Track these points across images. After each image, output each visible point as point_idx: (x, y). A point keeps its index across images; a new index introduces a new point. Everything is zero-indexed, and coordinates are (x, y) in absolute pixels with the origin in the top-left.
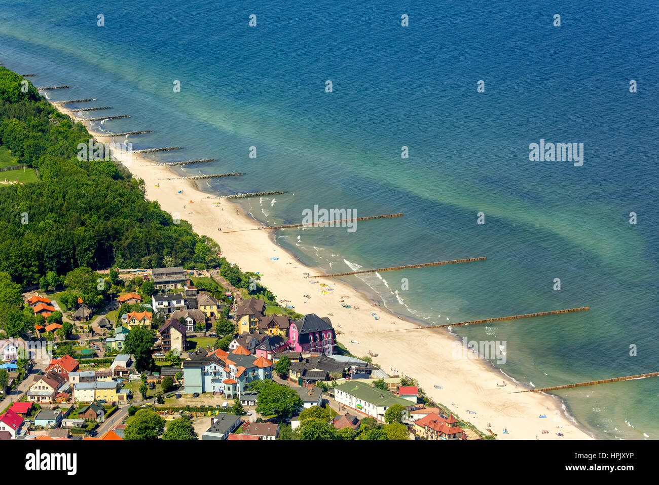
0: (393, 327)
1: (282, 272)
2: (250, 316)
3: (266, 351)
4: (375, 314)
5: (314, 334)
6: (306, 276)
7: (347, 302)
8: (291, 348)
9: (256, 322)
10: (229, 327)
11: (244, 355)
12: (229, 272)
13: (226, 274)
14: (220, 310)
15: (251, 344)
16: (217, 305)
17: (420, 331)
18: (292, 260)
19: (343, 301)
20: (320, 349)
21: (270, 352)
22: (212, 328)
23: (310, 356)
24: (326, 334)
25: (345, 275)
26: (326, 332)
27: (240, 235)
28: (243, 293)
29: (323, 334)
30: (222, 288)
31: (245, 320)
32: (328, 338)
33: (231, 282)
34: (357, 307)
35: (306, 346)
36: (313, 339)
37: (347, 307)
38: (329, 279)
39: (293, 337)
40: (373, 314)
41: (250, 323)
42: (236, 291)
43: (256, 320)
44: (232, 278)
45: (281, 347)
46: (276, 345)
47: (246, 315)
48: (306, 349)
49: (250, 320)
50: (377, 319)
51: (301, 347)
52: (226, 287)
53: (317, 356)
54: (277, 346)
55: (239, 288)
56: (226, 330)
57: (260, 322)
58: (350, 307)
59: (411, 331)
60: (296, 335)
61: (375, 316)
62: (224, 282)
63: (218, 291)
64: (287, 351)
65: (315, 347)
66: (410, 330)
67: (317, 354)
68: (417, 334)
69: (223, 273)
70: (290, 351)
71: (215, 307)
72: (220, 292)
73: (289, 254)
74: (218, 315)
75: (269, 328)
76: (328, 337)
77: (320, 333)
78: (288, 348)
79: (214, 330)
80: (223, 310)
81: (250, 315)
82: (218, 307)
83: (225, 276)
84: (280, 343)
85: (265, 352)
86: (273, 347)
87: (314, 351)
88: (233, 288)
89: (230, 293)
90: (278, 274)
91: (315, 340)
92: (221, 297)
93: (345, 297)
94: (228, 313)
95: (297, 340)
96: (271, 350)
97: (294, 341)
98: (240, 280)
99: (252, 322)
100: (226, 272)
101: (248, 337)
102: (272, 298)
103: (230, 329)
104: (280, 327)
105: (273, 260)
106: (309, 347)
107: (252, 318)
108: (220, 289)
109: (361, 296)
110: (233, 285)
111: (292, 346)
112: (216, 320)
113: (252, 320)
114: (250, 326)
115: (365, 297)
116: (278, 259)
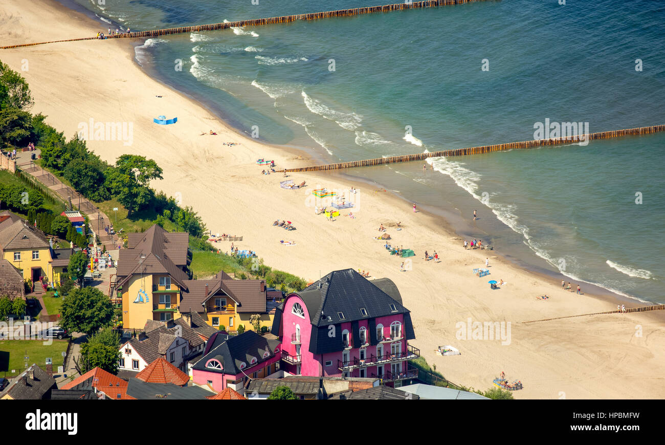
0: (546, 309)
1: (195, 157)
2: (158, 278)
3: (223, 373)
4: (486, 273)
5: (354, 326)
6: (267, 168)
7: (399, 240)
8: (286, 367)
9: (174, 294)
10: (100, 309)
11: (172, 385)
12: (67, 156)
13: (60, 162)
14: (60, 262)
15: (172, 354)
16: (50, 248)
17: (625, 320)
18: (216, 125)
19: (389, 238)
20: (369, 368)
21: (233, 378)
22: (44, 312)
23: (347, 388)
24: (386, 326)
25: (376, 164)
26: (387, 318)
27: (51, 53)
28: (112, 216)
29: (380, 327)
30: (53, 201)
31: (142, 287)
32: (392, 337)
33: (76, 185)
34: (431, 254)
35: (332, 360)
36: (351, 341)
37: (402, 253)
38: (334, 178)
39: (294, 336)
40: (482, 274)
41: (157, 297)
42: (92, 210)
43: (173, 288)
44: (79, 172)
45: (261, 362)
46: (248, 356)
47: (144, 274)
48: (333, 369)
49: (155, 288)
50: (494, 287)
51: (318, 364)
52: (63, 198)
53: (366, 387)
54: (252, 359)
55: (99, 201)
56: (92, 317)
57: (184, 294)
58: (411, 253)
59: (598, 320)
60: (303, 330)
61: (488, 278)
62: (55, 183)
63: (42, 210)
64: (277, 374)
65: (356, 362)
66: (595, 318)
67: (367, 383)
68: (617, 326)
69: (51, 159)
70: (286, 374)
71: (45, 255)
72: (49, 212)
73: (204, 108)
74: (53, 278)
75: (210, 310)
76: (391, 334)
77: (371, 323)
78: (278, 365)
79: (52, 318)
80: (67, 262)
81: (155, 276)
82: (54, 256)
83: (56, 167)
84: (260, 351)
85: (220, 375)
86: (241, 364)
87: (355, 373)
88: (83, 200)
89: (79, 215)
90: (186, 163)
91: (357, 342)
92: (55, 226)
93: (392, 225)
94: (84, 271)
95: (306, 343)
96: (237, 372)
97: (299, 346)
98: (101, 179)
99: (162, 294)
100: (58, 157)
101: (163, 336)
102: (194, 229)
103: (102, 315)
104: (242, 310)
105: (162, 126)
106: (340, 364)
107: (161, 284)
108: (46, 206)
109: (436, 223)
110: (82, 192)
111: (289, 359)
112: (48, 290)
113: (161, 289)
114: (155, 307)
115: (446, 227)
116: (175, 120)
